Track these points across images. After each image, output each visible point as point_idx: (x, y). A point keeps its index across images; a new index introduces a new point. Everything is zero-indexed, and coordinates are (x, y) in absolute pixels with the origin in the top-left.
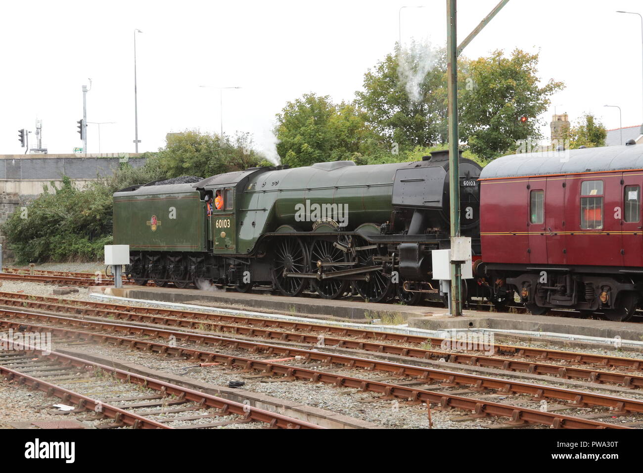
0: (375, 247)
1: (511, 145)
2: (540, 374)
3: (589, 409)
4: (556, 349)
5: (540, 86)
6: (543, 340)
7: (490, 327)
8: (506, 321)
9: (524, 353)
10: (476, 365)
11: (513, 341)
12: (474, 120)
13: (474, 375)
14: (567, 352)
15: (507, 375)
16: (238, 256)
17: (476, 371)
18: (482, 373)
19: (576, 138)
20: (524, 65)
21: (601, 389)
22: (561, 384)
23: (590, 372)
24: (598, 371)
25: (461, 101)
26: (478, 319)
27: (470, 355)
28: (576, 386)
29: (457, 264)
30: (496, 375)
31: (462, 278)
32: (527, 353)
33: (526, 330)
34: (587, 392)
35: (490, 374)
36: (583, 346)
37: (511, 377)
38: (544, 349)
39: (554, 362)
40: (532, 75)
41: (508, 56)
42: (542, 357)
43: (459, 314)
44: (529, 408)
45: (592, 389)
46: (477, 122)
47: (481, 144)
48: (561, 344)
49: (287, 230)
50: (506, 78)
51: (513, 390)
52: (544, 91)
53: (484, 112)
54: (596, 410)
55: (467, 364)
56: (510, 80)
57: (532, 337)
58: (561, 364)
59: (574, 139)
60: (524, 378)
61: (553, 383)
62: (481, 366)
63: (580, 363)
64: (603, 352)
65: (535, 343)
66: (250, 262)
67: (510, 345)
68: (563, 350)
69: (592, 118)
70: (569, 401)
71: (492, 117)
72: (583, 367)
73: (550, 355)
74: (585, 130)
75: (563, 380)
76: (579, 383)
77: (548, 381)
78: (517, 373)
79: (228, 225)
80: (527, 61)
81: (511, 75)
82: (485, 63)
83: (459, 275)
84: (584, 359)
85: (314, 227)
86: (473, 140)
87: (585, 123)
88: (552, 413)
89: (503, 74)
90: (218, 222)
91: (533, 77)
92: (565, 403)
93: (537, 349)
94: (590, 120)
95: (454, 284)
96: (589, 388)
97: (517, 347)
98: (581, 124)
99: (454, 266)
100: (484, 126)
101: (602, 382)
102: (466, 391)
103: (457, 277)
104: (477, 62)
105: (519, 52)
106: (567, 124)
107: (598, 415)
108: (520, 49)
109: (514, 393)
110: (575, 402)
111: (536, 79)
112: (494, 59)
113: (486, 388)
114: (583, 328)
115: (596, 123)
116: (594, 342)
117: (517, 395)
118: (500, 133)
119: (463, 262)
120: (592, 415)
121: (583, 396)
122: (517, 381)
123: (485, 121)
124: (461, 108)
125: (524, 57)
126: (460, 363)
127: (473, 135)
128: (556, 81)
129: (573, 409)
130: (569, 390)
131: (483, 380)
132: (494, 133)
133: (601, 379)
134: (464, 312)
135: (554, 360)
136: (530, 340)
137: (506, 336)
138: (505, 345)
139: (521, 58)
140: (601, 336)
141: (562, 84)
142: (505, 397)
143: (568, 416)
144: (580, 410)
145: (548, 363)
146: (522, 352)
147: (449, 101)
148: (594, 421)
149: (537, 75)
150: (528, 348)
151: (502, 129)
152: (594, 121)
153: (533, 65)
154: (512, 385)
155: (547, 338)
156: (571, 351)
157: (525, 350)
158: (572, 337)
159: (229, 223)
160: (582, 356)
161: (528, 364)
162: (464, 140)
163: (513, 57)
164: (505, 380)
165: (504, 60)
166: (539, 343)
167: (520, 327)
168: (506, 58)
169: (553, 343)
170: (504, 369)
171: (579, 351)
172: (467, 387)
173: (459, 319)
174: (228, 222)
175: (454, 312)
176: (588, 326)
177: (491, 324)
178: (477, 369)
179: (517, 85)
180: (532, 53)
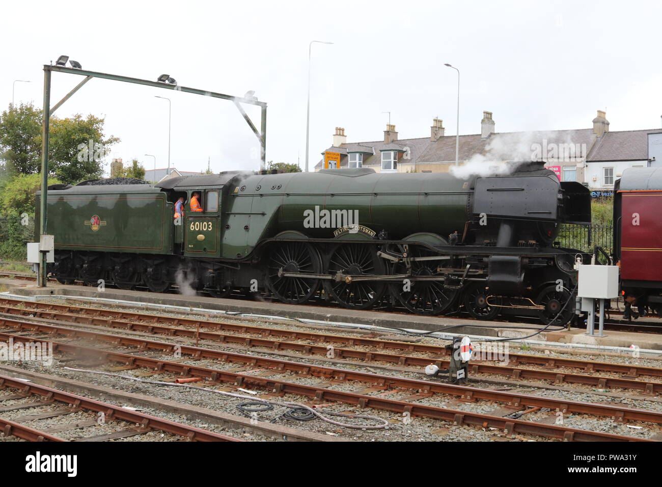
0: (448, 258)
1: (84, 176)
2: (95, 325)
3: (125, 347)
4: (107, 309)
5: (105, 139)
6: (98, 303)
7: (65, 294)
8: (75, 291)
9: (86, 311)
10: (53, 319)
11: (79, 304)
12: (60, 159)
13: (52, 326)
14: (114, 311)
15: (74, 326)
16: (223, 260)
17: (54, 323)
18: (57, 324)
19: (126, 174)
20: (95, 125)
21: (134, 334)
22: (109, 331)
23: (127, 324)
24: (133, 323)
25: (51, 146)
26: (57, 289)
27: (50, 312)
28: (118, 333)
29: (44, 253)
30: (66, 325)
31: (47, 262)
32: (88, 311)
33: (88, 297)
34: (124, 336)
35: (63, 325)
36: (124, 307)
37: (77, 327)
38: (99, 309)
39: (105, 317)
40: (100, 132)
41: (85, 118)
42: (97, 314)
43: (44, 285)
44: (86, 347)
45: (128, 335)
46: (63, 160)
47: (65, 174)
48: (110, 306)
49: (292, 235)
50: (82, 133)
51: (77, 335)
52: (107, 142)
53: (68, 153)
54: (130, 348)
55: (47, 318)
56: (85, 134)
57: (92, 301)
58: (109, 318)
59: (124, 175)
60: (85, 327)
61: (103, 331)
62: (57, 320)
63: (121, 318)
64: (136, 311)
65: (93, 305)
66: (239, 266)
67: (77, 306)
68: (111, 310)
69: (136, 162)
70: (113, 342)
71: (73, 157)
72: (123, 321)
73: (102, 313)
74: (132, 169)
75: (110, 329)
76: (120, 330)
77: (100, 330)
78: (81, 325)
79: (208, 227)
80: (97, 123)
81: (86, 131)
82: (70, 122)
83: (45, 260)
84: (124, 316)
85: (336, 233)
86: (59, 171)
87: (131, 165)
88: (101, 350)
89: (81, 130)
90: (194, 225)
91: (100, 133)
92: (110, 344)
93: (94, 309)
94: (135, 163)
95: (41, 266)
96: (126, 334)
97: (82, 307)
98: (130, 166)
99: (42, 254)
100: (67, 163)
101: (134, 330)
102: (46, 336)
103: (43, 262)
104: (65, 121)
105: (92, 117)
106: (121, 164)
107: (130, 351)
108: (92, 114)
109: (78, 337)
110: (116, 343)
111: (102, 135)
112: (75, 120)
113: (59, 334)
114: (124, 296)
115: (139, 165)
116: (131, 305)
117: (80, 339)
118: (77, 168)
119: (48, 251)
120: (127, 351)
121: (122, 339)
122: (80, 330)
123: (68, 160)
124: (52, 150)
125: (95, 120)
126: (43, 318)
127: (59, 169)
128: (115, 137)
129: (115, 347)
130: (114, 335)
131: (58, 329)
132: (73, 168)
133: (134, 328)
134: (48, 284)
135: (105, 316)
136: (90, 303)
137: (75, 300)
138: (74, 306)
139: (93, 121)
140: (136, 301)
141: (118, 139)
142: (72, 340)
143: (112, 352)
144: (119, 348)
145: (101, 318)
146: (84, 311)
147: (43, 145)
148: (127, 355)
149: (103, 132)
150: (88, 308)
151: (78, 165)
152: (138, 164)
153: (100, 125)
154: (76, 332)
155: (101, 302)
156: (116, 310)
157: (87, 310)
158: (117, 301)
159: (210, 226)
160: (123, 314)
161: (88, 319)
162: (53, 171)
163: (87, 119)
164: (72, 329)
165: (82, 121)
166: (96, 305)
167: (83, 294)
168: (84, 120)
169: (105, 305)
170: (89, 324)
171: (121, 310)
172: (47, 334)
173: (44, 289)
174: (208, 225)
175: (41, 285)
176: (128, 295)
177: (65, 292)
178: (54, 322)
179: (90, 138)
180: (100, 118)
